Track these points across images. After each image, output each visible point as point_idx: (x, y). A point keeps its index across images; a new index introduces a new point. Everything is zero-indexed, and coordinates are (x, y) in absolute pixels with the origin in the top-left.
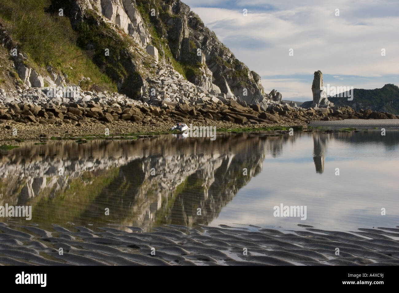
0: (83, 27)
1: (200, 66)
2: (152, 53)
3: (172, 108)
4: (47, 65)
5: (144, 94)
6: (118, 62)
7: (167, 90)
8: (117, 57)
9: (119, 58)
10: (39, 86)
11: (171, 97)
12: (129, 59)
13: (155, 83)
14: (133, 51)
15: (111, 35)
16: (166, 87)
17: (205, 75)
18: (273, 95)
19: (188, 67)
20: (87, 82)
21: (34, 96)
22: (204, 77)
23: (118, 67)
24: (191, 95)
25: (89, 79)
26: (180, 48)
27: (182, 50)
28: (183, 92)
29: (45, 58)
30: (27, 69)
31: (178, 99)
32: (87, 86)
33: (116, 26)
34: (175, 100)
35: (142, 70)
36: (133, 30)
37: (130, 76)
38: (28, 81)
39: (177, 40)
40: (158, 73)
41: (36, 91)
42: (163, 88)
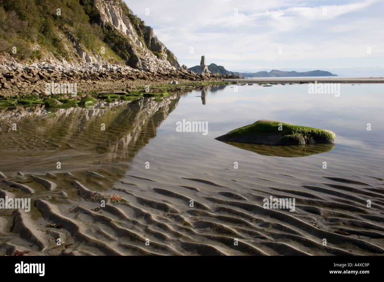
0: (105, 31)
1: (161, 52)
2: (139, 45)
3: (156, 73)
4: (92, 50)
5: (140, 66)
6: (124, 49)
7: (151, 64)
8: (124, 47)
9: (125, 47)
10: (90, 61)
11: (153, 67)
12: (131, 48)
13: (144, 60)
14: (131, 44)
15: (120, 35)
16: (150, 62)
17: (164, 57)
18: (184, 67)
19: (155, 52)
20: (112, 60)
21: (89, 67)
22: (163, 57)
23: (125, 52)
24: (163, 66)
25: (113, 58)
26: (150, 43)
27: (151, 44)
28: (158, 65)
29: (92, 47)
30: (84, 53)
31: (157, 68)
32: (112, 62)
33: (121, 31)
34: (156, 69)
35: (137, 53)
36: (129, 33)
37: (131, 57)
38: (84, 59)
39: (149, 38)
40: (145, 55)
41: (90, 64)
42: (149, 63)
